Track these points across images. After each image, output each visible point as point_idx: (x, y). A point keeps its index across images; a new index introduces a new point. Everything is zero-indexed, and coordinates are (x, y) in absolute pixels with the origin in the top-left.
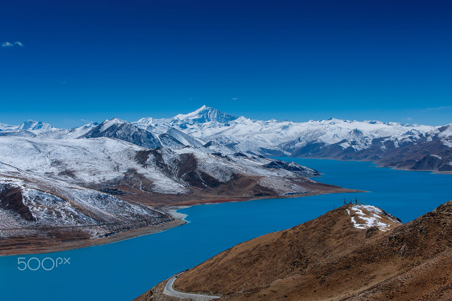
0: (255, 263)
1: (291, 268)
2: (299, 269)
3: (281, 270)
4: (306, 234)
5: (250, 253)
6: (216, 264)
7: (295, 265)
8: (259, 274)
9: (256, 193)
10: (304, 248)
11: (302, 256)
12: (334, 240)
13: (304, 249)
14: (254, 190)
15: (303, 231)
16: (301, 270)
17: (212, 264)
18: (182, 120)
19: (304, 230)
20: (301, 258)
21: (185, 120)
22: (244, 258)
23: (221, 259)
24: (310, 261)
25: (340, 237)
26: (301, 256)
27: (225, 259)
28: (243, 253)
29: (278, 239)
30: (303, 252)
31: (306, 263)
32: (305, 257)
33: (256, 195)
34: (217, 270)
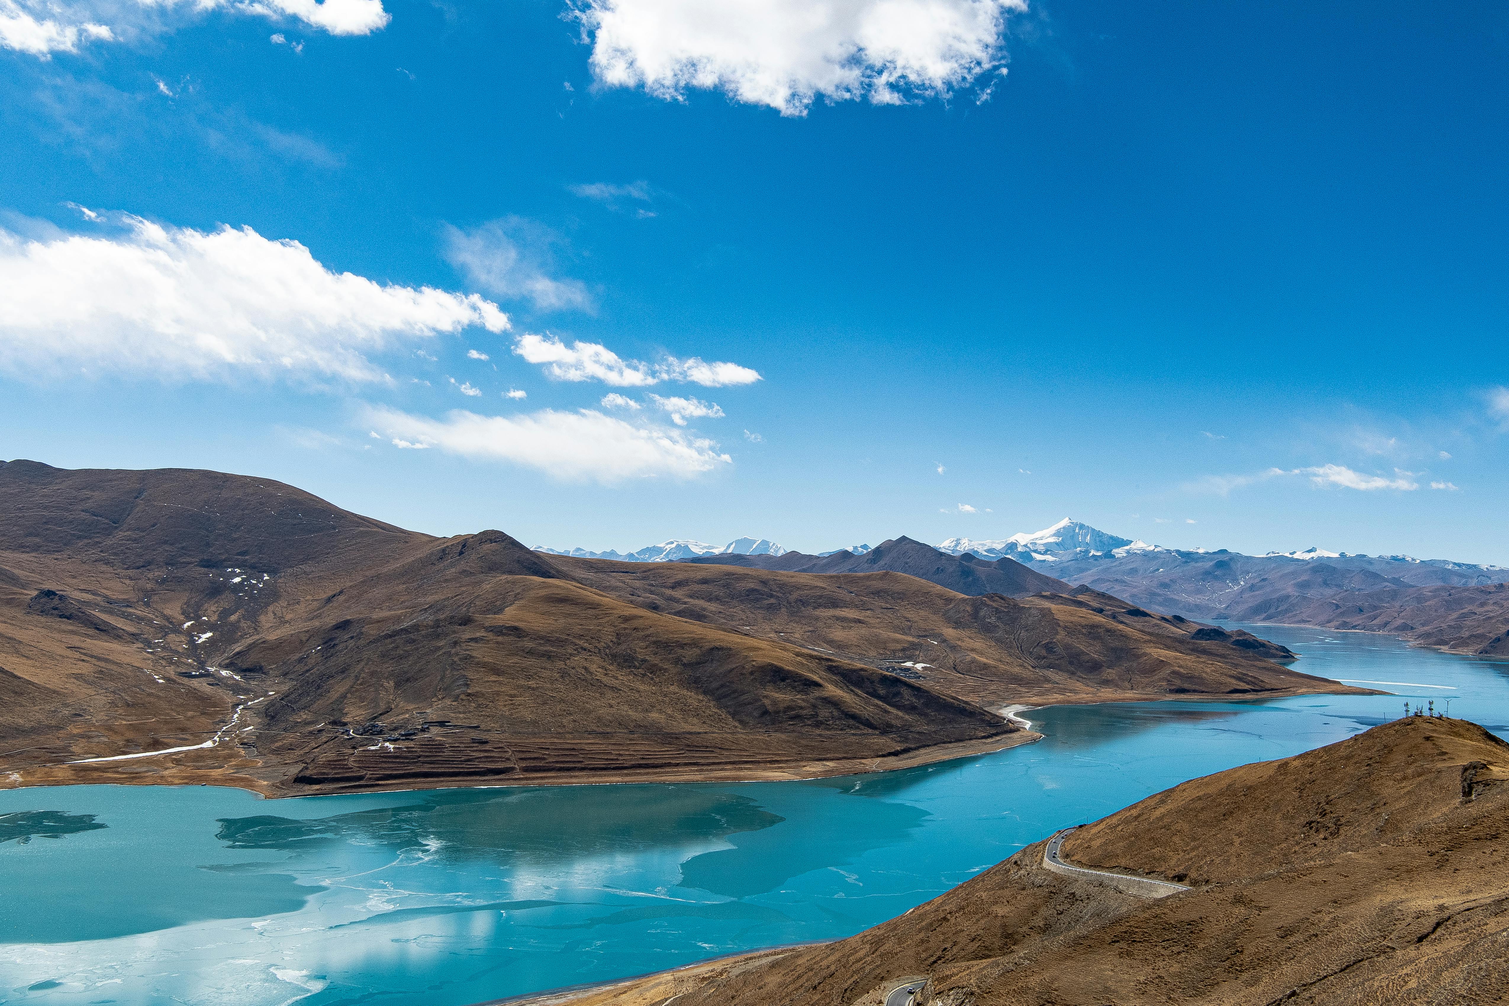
0: (1226, 820)
1: (1304, 833)
2: (1322, 836)
3: (1284, 836)
4: (1330, 769)
5: (1214, 800)
6: (1145, 816)
7: (1311, 828)
8: (1237, 841)
9: (1173, 687)
10: (1328, 796)
11: (1327, 812)
12: (1391, 783)
13: (1330, 798)
14: (1169, 681)
15: (1322, 762)
16: (1325, 839)
17: (1136, 818)
18: (1024, 543)
19: (1325, 762)
20: (1324, 814)
21: (1029, 545)
22: (1202, 809)
23: (1154, 808)
24: (1343, 820)
25: (1405, 778)
26: (1325, 810)
27: (1162, 810)
28: (1199, 798)
29: (1270, 776)
30: (1327, 804)
31: (1336, 825)
32: (1331, 812)
33: (1172, 691)
34: (1149, 830)
